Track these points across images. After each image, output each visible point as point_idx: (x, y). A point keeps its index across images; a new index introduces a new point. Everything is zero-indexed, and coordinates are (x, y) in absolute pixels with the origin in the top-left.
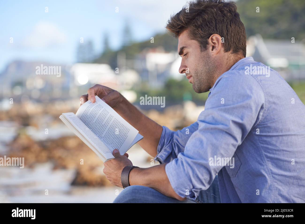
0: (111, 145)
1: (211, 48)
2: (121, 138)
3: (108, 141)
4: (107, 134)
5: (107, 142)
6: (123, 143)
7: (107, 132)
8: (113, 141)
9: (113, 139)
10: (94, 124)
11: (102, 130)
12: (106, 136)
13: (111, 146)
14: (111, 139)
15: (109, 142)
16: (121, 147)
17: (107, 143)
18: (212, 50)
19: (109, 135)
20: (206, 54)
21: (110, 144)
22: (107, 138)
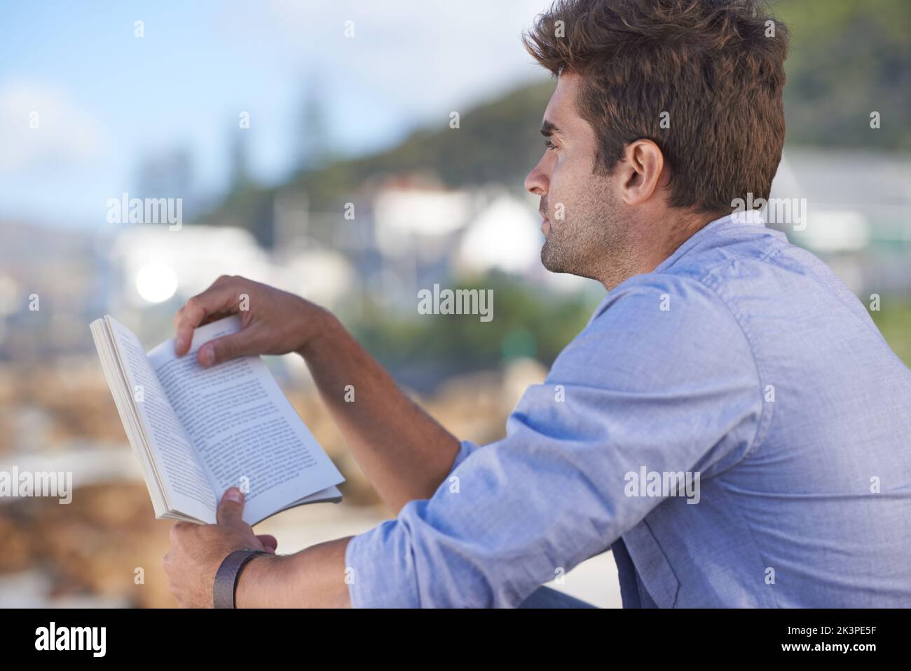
0: (226, 479)
1: (625, 177)
2: (272, 471)
3: (222, 464)
4: (227, 442)
5: (217, 467)
6: (270, 488)
7: (231, 437)
8: (237, 469)
9: (241, 464)
10: (199, 397)
11: (219, 425)
12: (220, 448)
13: (224, 483)
14: (236, 462)
15: (222, 468)
16: (256, 495)
17: (213, 470)
18: (628, 185)
19: (233, 447)
20: (606, 189)
21: (221, 476)
22: (221, 453)
